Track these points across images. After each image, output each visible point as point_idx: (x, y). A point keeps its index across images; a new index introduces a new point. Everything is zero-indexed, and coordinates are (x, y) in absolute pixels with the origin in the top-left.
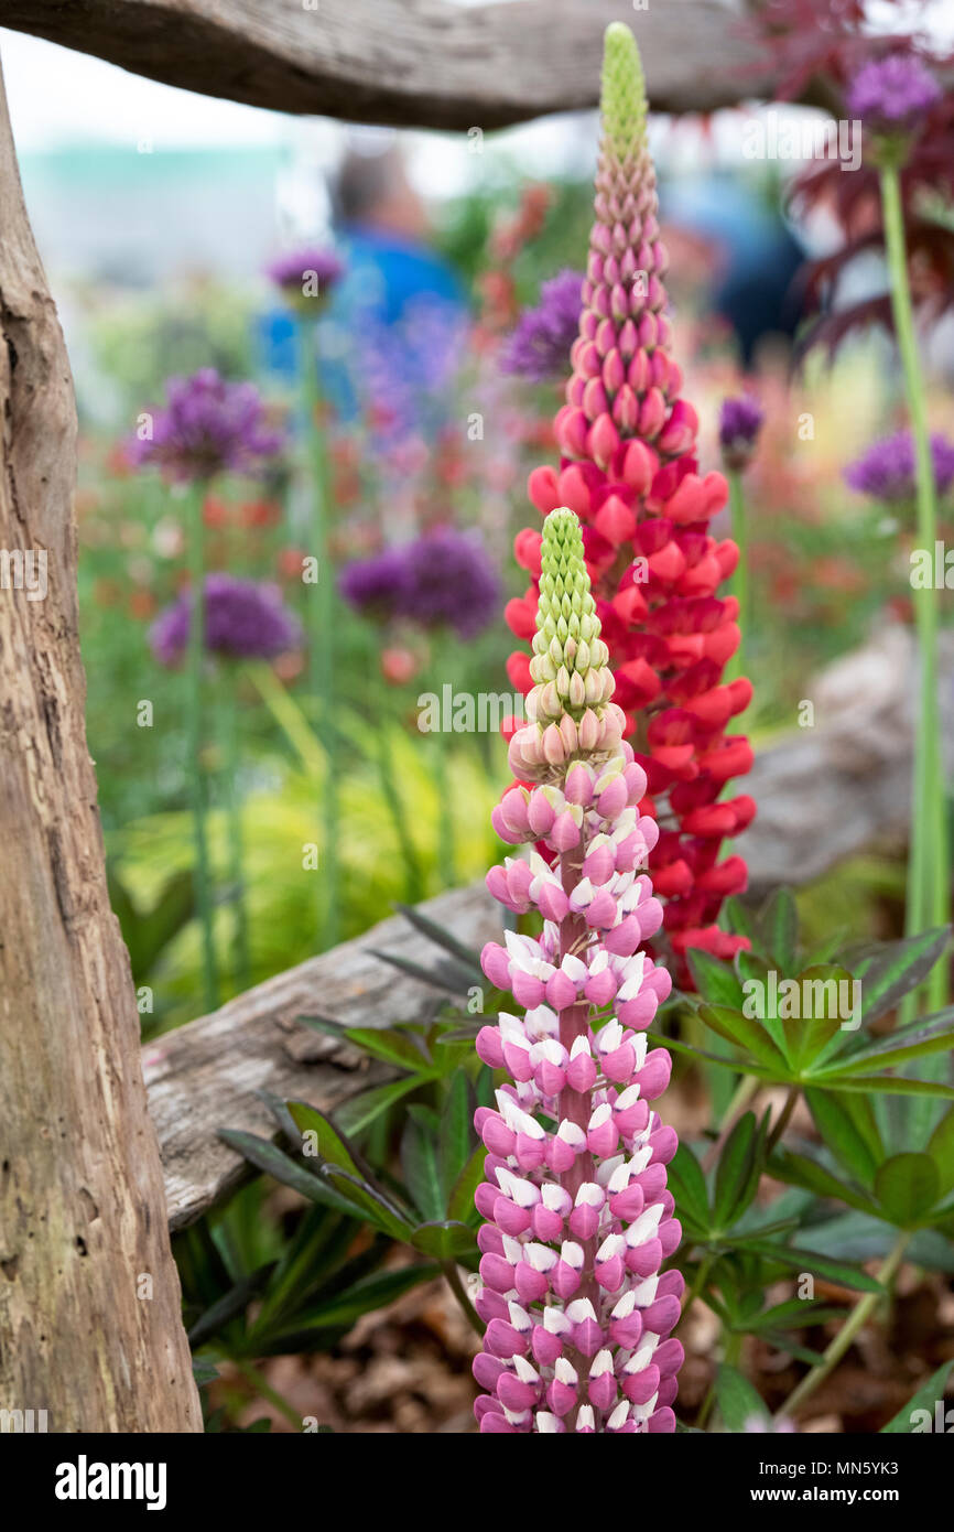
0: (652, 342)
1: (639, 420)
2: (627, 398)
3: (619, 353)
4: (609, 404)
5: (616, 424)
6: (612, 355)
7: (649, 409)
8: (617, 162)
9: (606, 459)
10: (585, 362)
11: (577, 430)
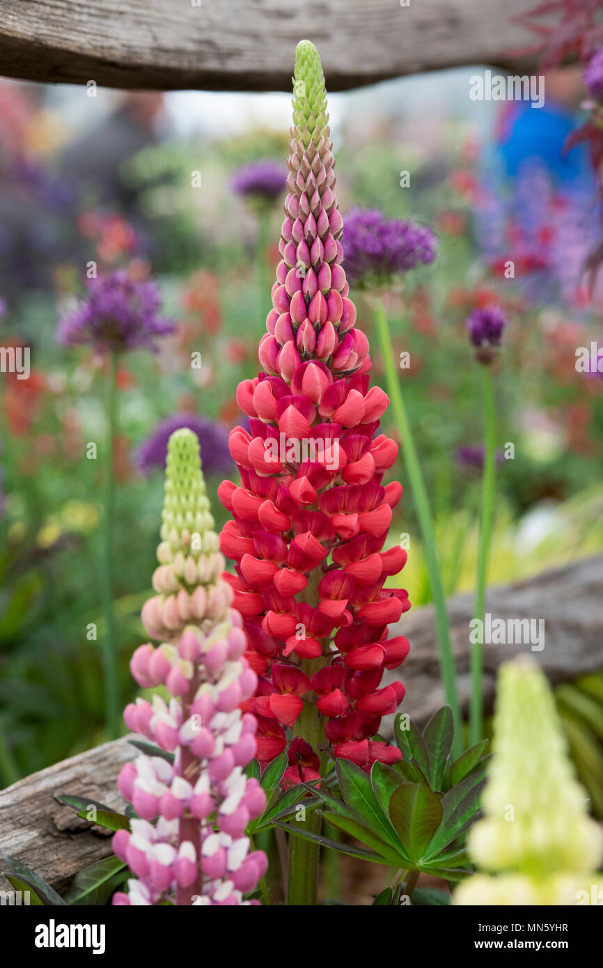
0: (327, 285)
1: (316, 346)
2: (306, 329)
3: (302, 293)
4: (294, 333)
5: (298, 348)
6: (297, 295)
7: (323, 337)
8: (302, 148)
9: (289, 375)
10: (277, 300)
11: (269, 353)
